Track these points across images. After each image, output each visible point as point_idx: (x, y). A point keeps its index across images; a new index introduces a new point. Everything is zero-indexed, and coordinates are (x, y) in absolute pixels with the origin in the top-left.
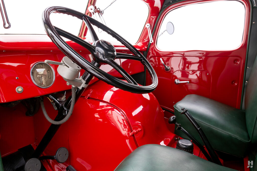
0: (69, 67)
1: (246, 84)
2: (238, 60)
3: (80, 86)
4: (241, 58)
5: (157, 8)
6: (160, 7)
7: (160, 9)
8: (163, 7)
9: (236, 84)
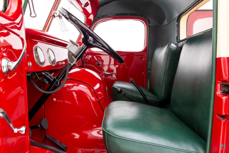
0: (78, 46)
1: (148, 73)
2: (143, 58)
3: (72, 63)
4: (145, 56)
5: (90, 20)
6: (92, 19)
7: (92, 21)
8: (95, 19)
9: (143, 73)
